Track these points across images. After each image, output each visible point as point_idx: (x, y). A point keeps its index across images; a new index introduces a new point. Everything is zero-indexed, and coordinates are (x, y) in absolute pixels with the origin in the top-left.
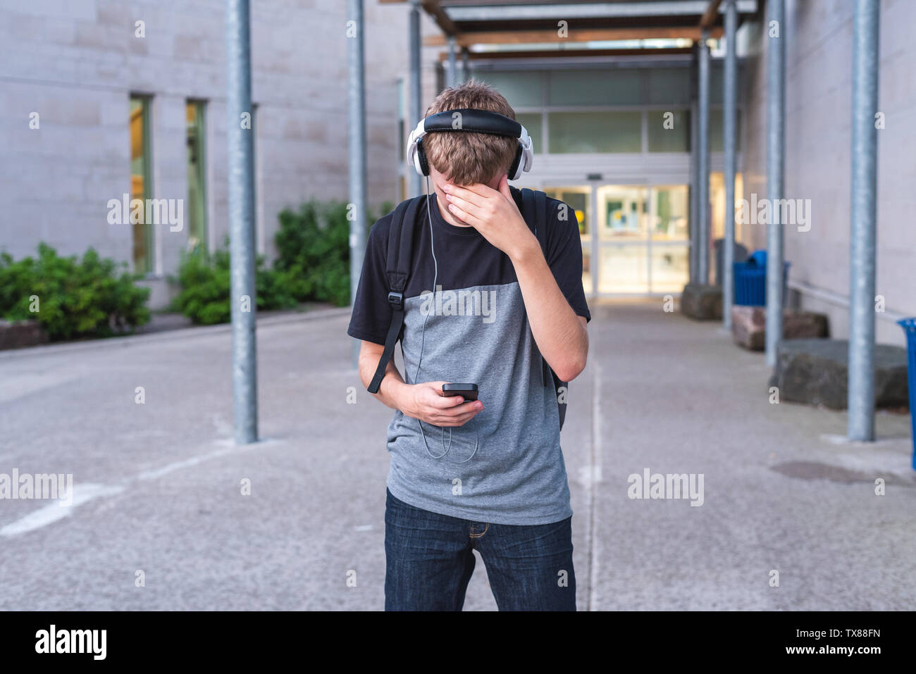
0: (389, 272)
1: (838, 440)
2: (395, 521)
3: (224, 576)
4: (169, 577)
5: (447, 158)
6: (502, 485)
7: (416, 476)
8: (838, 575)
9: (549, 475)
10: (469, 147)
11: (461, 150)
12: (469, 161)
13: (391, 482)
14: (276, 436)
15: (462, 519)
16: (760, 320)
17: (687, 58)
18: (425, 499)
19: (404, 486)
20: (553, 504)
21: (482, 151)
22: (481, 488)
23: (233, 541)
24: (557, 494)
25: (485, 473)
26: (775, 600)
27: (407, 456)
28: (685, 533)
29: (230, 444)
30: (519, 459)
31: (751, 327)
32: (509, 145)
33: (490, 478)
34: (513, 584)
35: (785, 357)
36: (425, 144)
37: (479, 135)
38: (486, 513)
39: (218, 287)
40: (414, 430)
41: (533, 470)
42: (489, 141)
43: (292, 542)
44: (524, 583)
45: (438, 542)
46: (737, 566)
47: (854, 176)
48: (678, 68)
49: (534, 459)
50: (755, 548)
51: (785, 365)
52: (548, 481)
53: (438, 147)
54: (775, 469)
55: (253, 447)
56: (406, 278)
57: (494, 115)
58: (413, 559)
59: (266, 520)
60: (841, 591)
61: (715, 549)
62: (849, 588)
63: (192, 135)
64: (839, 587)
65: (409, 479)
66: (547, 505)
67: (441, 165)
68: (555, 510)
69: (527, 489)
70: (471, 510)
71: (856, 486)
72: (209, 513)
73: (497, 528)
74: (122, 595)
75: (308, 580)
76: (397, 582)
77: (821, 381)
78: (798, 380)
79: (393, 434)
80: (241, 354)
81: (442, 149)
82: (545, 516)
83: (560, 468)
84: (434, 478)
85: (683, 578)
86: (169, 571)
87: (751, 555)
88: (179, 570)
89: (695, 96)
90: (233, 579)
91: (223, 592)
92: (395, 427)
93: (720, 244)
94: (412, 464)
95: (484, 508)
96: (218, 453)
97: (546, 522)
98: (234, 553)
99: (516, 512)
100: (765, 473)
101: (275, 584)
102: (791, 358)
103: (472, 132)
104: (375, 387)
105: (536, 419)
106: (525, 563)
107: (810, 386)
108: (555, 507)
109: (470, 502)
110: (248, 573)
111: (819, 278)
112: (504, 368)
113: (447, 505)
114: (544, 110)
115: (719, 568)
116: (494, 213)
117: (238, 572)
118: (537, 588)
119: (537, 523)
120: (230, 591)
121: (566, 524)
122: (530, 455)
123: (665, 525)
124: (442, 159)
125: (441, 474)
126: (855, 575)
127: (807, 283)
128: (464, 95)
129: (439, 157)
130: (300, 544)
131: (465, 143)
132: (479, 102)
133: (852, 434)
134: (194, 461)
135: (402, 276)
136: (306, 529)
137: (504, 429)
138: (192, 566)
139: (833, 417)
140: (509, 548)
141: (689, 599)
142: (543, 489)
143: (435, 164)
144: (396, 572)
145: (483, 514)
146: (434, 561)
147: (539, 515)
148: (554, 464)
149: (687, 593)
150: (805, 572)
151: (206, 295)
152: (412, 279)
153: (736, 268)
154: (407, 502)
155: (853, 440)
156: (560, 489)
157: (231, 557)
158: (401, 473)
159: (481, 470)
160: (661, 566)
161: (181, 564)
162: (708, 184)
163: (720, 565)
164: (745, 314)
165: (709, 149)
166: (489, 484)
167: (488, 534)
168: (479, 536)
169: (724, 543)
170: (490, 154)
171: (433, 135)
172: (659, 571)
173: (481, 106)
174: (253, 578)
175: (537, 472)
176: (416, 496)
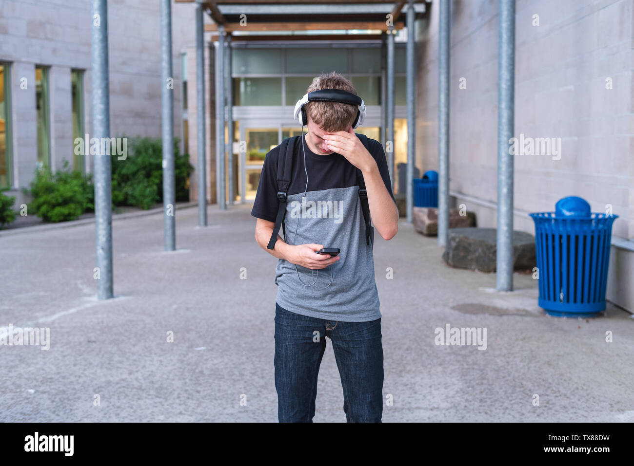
0: (278, 180)
1: (490, 291)
2: (283, 322)
3: (117, 379)
4: (81, 380)
5: (322, 116)
6: (345, 299)
7: (295, 296)
8: (502, 369)
9: (370, 294)
10: (334, 110)
11: (330, 112)
12: (334, 118)
13: (279, 300)
14: (124, 294)
15: (322, 319)
16: (433, 216)
17: (379, 42)
18: (301, 309)
19: (288, 302)
20: (373, 310)
21: (341, 112)
22: (333, 301)
23: (116, 358)
24: (374, 304)
25: (336, 293)
26: (466, 383)
27: (290, 285)
28: (405, 347)
29: (95, 299)
30: (354, 285)
31: (427, 221)
32: (355, 109)
33: (338, 296)
34: (350, 355)
35: (454, 239)
36: (307, 108)
37: (340, 103)
38: (336, 315)
39: (61, 196)
40: (294, 270)
41: (362, 291)
42: (345, 107)
43: (156, 358)
44: (357, 354)
45: (308, 333)
46: (440, 365)
47: (500, 123)
48: (372, 49)
49: (362, 285)
50: (449, 354)
51: (454, 244)
52: (370, 297)
53: (316, 110)
54: (453, 308)
55: (111, 301)
56: (288, 184)
57: (346, 93)
58: (294, 343)
59: (134, 345)
60: (504, 377)
61: (425, 355)
62: (509, 375)
63: (40, 89)
64: (503, 375)
65: (292, 297)
66: (369, 311)
67: (318, 119)
68: (373, 313)
69: (358, 302)
70: (327, 314)
71: (505, 318)
72: (95, 342)
73: (342, 324)
74: (54, 392)
75: (173, 380)
76: (284, 357)
77: (477, 254)
78: (462, 254)
79: (281, 272)
80: (102, 239)
81: (318, 111)
82: (368, 317)
83: (375, 290)
84: (306, 296)
85: (408, 372)
86: (80, 377)
87: (448, 359)
88: (86, 376)
89: (385, 67)
90: (124, 380)
91: (120, 388)
92: (281, 268)
93: (402, 167)
94: (293, 289)
95: (335, 313)
96: (88, 305)
97: (369, 320)
98: (119, 365)
99: (352, 314)
100: (448, 311)
101: (152, 382)
102: (457, 240)
103: (336, 102)
104: (271, 246)
105: (363, 262)
106: (358, 343)
107: (469, 258)
108: (373, 312)
109: (327, 309)
110: (132, 376)
111: (468, 189)
112: (345, 234)
113: (313, 312)
114: (284, 76)
115: (430, 366)
116: (355, 146)
117: (125, 376)
118: (364, 357)
119: (364, 321)
120: (124, 387)
121: (379, 320)
122: (360, 283)
123: (392, 342)
124: (318, 116)
125: (310, 294)
126: (512, 368)
127: (460, 193)
128: (331, 81)
129: (316, 115)
130: (161, 358)
131: (332, 108)
132: (339, 85)
133: (499, 286)
134: (73, 311)
135: (285, 182)
136: (162, 350)
137: (346, 268)
138: (94, 373)
139: (485, 277)
140: (349, 335)
141: (414, 384)
142: (367, 302)
143: (313, 119)
144: (284, 351)
145: (334, 316)
146: (306, 343)
147: (365, 316)
148: (373, 287)
149: (413, 381)
150: (482, 367)
151: (54, 201)
152: (292, 184)
153: (415, 182)
154: (290, 310)
155: (499, 291)
156: (376, 302)
157: (118, 368)
158: (286, 295)
159: (334, 291)
160: (394, 366)
161: (87, 373)
162: (393, 126)
163: (430, 364)
164: (423, 213)
165: (394, 104)
166: (339, 298)
167: (337, 328)
168: (332, 329)
169: (430, 352)
170: (345, 114)
171: (313, 103)
172: (393, 368)
173: (340, 87)
174: (137, 379)
175: (363, 292)
176: (296, 307)
